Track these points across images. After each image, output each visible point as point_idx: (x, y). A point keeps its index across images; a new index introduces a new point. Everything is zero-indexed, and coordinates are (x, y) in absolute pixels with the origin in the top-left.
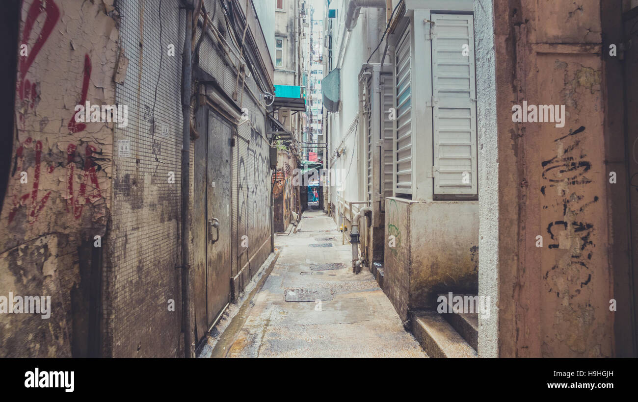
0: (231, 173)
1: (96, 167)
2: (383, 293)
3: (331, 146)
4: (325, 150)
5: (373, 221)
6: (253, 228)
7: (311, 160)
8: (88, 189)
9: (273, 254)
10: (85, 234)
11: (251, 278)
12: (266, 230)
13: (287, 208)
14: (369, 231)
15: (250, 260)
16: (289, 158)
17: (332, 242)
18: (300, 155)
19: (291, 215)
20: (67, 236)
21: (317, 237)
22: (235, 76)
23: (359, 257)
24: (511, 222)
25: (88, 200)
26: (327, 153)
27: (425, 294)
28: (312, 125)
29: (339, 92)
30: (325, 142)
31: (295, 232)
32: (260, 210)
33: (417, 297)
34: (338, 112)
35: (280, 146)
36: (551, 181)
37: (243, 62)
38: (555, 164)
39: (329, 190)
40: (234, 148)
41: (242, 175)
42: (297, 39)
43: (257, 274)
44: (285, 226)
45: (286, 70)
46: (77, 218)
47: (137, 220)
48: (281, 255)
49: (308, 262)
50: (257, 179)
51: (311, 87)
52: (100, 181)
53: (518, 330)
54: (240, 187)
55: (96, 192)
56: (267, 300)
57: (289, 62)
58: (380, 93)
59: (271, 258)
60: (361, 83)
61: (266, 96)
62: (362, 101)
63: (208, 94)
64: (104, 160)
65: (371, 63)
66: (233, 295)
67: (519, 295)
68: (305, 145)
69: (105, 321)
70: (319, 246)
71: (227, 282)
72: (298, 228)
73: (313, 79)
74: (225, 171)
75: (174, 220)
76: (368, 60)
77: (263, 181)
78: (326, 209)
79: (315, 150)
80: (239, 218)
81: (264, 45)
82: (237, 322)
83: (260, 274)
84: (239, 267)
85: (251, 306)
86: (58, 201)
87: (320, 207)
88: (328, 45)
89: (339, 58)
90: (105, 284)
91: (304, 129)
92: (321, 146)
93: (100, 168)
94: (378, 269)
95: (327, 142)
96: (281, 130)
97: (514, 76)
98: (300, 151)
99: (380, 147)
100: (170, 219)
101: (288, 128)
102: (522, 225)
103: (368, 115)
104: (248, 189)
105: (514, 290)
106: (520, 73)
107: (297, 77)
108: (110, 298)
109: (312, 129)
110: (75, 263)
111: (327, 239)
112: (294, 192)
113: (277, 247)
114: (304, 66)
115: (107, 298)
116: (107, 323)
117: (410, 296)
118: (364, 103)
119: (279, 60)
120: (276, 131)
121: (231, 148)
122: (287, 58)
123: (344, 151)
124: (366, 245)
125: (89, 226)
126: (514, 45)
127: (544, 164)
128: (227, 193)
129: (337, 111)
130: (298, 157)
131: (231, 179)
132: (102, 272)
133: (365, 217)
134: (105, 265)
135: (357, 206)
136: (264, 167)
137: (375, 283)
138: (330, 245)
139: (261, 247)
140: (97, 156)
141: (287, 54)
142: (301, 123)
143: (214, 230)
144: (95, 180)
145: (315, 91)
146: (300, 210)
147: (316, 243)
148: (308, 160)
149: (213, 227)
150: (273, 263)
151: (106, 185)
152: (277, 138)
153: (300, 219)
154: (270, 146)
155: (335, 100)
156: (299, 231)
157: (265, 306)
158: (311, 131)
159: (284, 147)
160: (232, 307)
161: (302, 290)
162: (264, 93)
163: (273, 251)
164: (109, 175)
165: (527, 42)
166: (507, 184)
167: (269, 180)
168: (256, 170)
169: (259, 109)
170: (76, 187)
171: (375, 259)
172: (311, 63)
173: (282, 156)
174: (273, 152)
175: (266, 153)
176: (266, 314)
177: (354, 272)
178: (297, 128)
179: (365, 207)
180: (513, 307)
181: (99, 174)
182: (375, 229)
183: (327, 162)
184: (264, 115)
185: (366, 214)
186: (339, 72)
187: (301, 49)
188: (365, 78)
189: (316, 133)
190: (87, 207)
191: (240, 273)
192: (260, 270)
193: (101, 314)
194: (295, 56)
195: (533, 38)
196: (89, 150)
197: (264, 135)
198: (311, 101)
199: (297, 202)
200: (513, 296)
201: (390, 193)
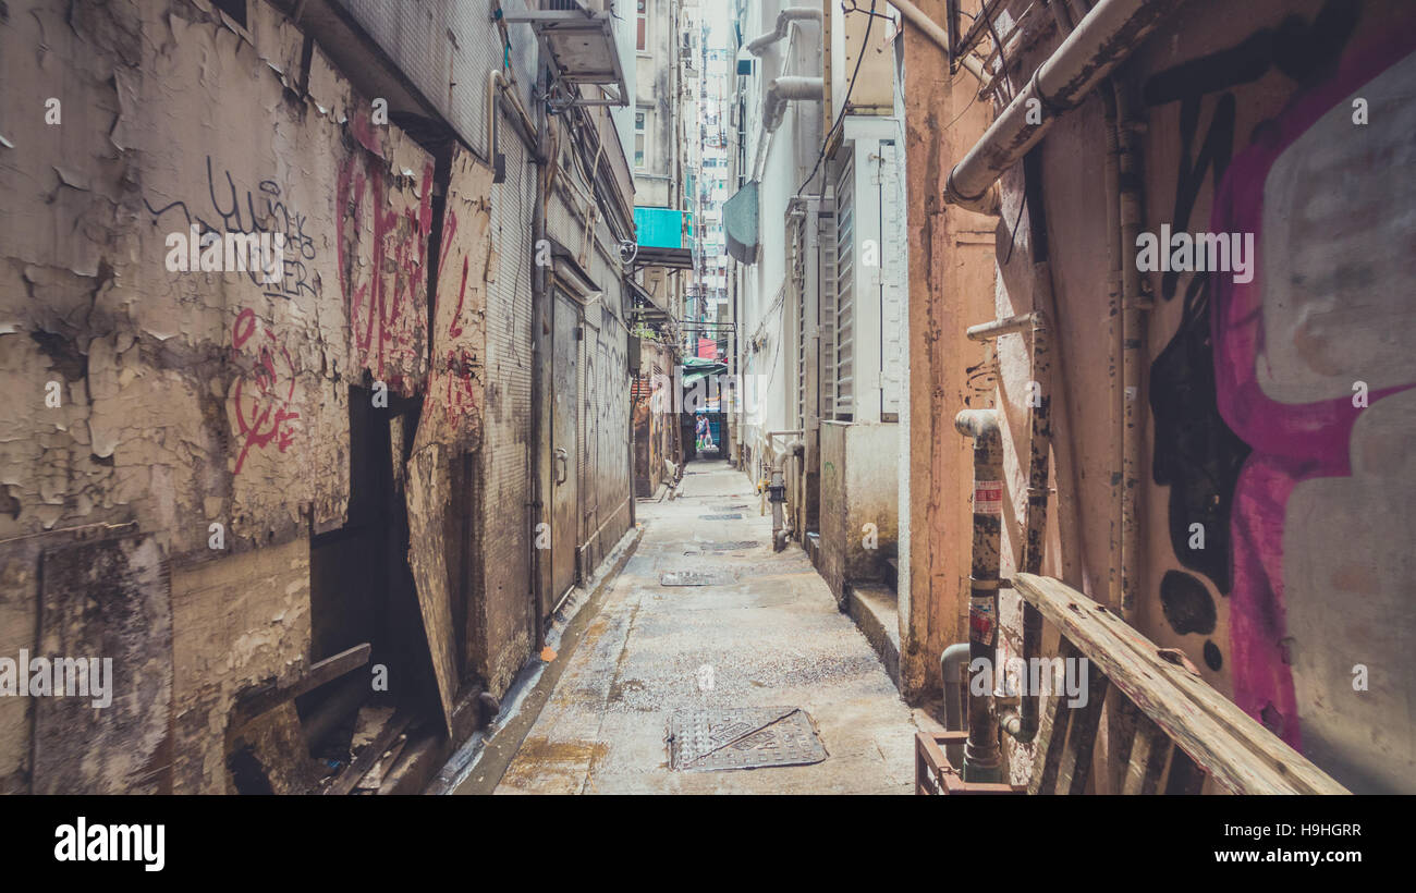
0: (577, 383)
1: (470, 374)
2: (816, 574)
3: (743, 328)
4: (731, 335)
5: (806, 463)
6: (603, 477)
7: (703, 356)
8: (464, 397)
9: (632, 530)
10: (460, 446)
11: (603, 557)
12: (622, 485)
13: (656, 451)
14: (800, 480)
15: (600, 529)
16: (660, 353)
17: (743, 513)
18: (681, 345)
19: (664, 468)
20: (446, 446)
21: (715, 504)
22: (582, 227)
23: (784, 527)
24: (925, 435)
25: (463, 410)
26: (736, 341)
27: (868, 559)
28: (705, 280)
29: (757, 227)
30: (731, 321)
31: (672, 498)
32: (613, 448)
33: (857, 563)
34: (756, 265)
35: (643, 331)
36: (977, 390)
37: (593, 203)
38: (982, 371)
39: (739, 418)
40: (580, 342)
41: (590, 386)
42: (675, 112)
43: (611, 554)
44: (652, 486)
45: (653, 175)
46: (454, 428)
47: (499, 436)
48: (649, 530)
49: (698, 539)
50: (609, 393)
51: (703, 197)
52: (473, 389)
53: (932, 556)
54: (587, 405)
55: (469, 402)
56: (633, 584)
57: (658, 158)
58: (819, 248)
59: (630, 536)
60: (788, 227)
61: (624, 248)
62: (791, 259)
63: (557, 269)
64: (476, 366)
65: (804, 196)
66: (579, 575)
67: (934, 517)
68: (691, 326)
69: (476, 543)
70: (717, 518)
71: (572, 552)
72: (677, 492)
73: (707, 180)
74: (570, 379)
75: (523, 443)
76: (800, 192)
77: (618, 396)
78: (732, 458)
79: (712, 335)
80: (586, 455)
81: (619, 154)
82: (589, 609)
83: (615, 555)
84: (586, 535)
85: (607, 591)
86: (440, 409)
87: (721, 455)
88: (737, 121)
89: (757, 161)
90: (477, 502)
91: (688, 291)
92: (724, 327)
93: (473, 375)
94: (813, 540)
95: (735, 321)
96: (648, 304)
97: (929, 273)
98: (680, 338)
99: (819, 339)
100: (520, 442)
101: (660, 302)
102: (936, 438)
103: (800, 283)
104: (598, 409)
105: (928, 511)
106: (935, 270)
107: (675, 188)
108: (481, 518)
109: (704, 288)
110: (447, 478)
111: (732, 508)
112: (668, 421)
113: (639, 520)
114: (689, 158)
115: (479, 518)
116: (480, 545)
117: (847, 561)
118: (794, 261)
119: (639, 155)
120: (638, 307)
121: (578, 343)
122: (654, 152)
123: (764, 342)
124: (796, 506)
125: (463, 438)
126: (930, 236)
127: (969, 371)
128: (573, 413)
129: (754, 262)
130: (676, 351)
131: (577, 391)
132: (474, 490)
133: (796, 458)
134: (477, 481)
135: (782, 438)
136: (619, 371)
137: (808, 563)
138: (739, 517)
139: (616, 512)
140: (471, 362)
141: (655, 141)
142: (682, 279)
143: (560, 465)
144: (469, 389)
145: (712, 205)
146: (681, 459)
147: (714, 513)
148: (696, 355)
149: (560, 461)
150: (634, 546)
151: (478, 393)
152: (640, 318)
153: (681, 476)
154: (629, 335)
155: (749, 243)
156: (678, 496)
157: (629, 591)
158: (702, 290)
159: (650, 333)
160: (579, 592)
161: (688, 574)
162: (619, 242)
163: (632, 524)
164: (482, 383)
165: (945, 233)
166: (920, 393)
167: (626, 396)
168: (609, 377)
169: (612, 270)
170: (454, 396)
171: (809, 526)
172: (703, 145)
173: (647, 351)
174: (633, 345)
175: (622, 348)
176: (633, 600)
177: (775, 550)
178: (674, 292)
179: (795, 440)
180: (926, 531)
181: (473, 382)
182: (809, 475)
183: (735, 360)
184: (619, 280)
185: (795, 453)
186: (756, 190)
187: (682, 128)
188: (795, 221)
189: (714, 296)
190: (462, 418)
191: (587, 543)
192: (615, 550)
193: (473, 536)
194: (670, 146)
195: (952, 229)
196: (465, 357)
197: (619, 315)
198: (704, 228)
199: (675, 442)
200: (927, 519)
201: (829, 416)
